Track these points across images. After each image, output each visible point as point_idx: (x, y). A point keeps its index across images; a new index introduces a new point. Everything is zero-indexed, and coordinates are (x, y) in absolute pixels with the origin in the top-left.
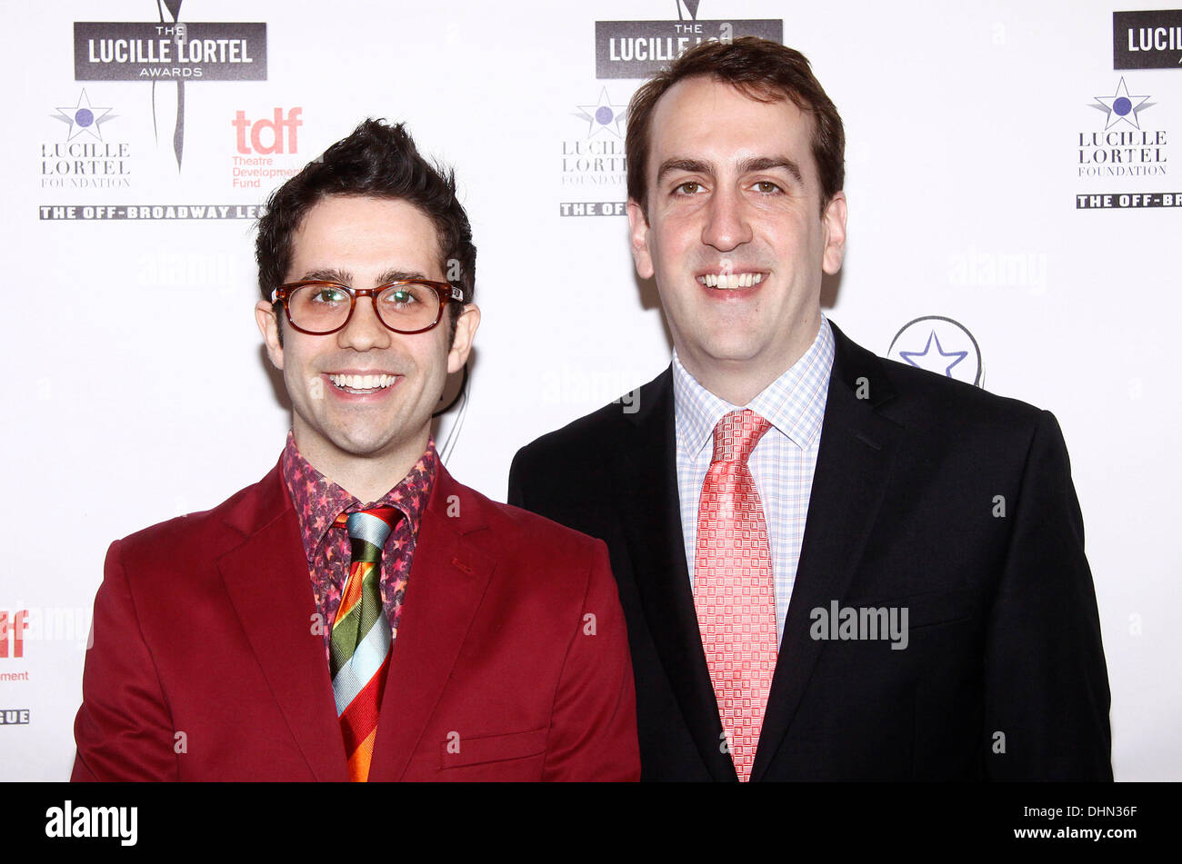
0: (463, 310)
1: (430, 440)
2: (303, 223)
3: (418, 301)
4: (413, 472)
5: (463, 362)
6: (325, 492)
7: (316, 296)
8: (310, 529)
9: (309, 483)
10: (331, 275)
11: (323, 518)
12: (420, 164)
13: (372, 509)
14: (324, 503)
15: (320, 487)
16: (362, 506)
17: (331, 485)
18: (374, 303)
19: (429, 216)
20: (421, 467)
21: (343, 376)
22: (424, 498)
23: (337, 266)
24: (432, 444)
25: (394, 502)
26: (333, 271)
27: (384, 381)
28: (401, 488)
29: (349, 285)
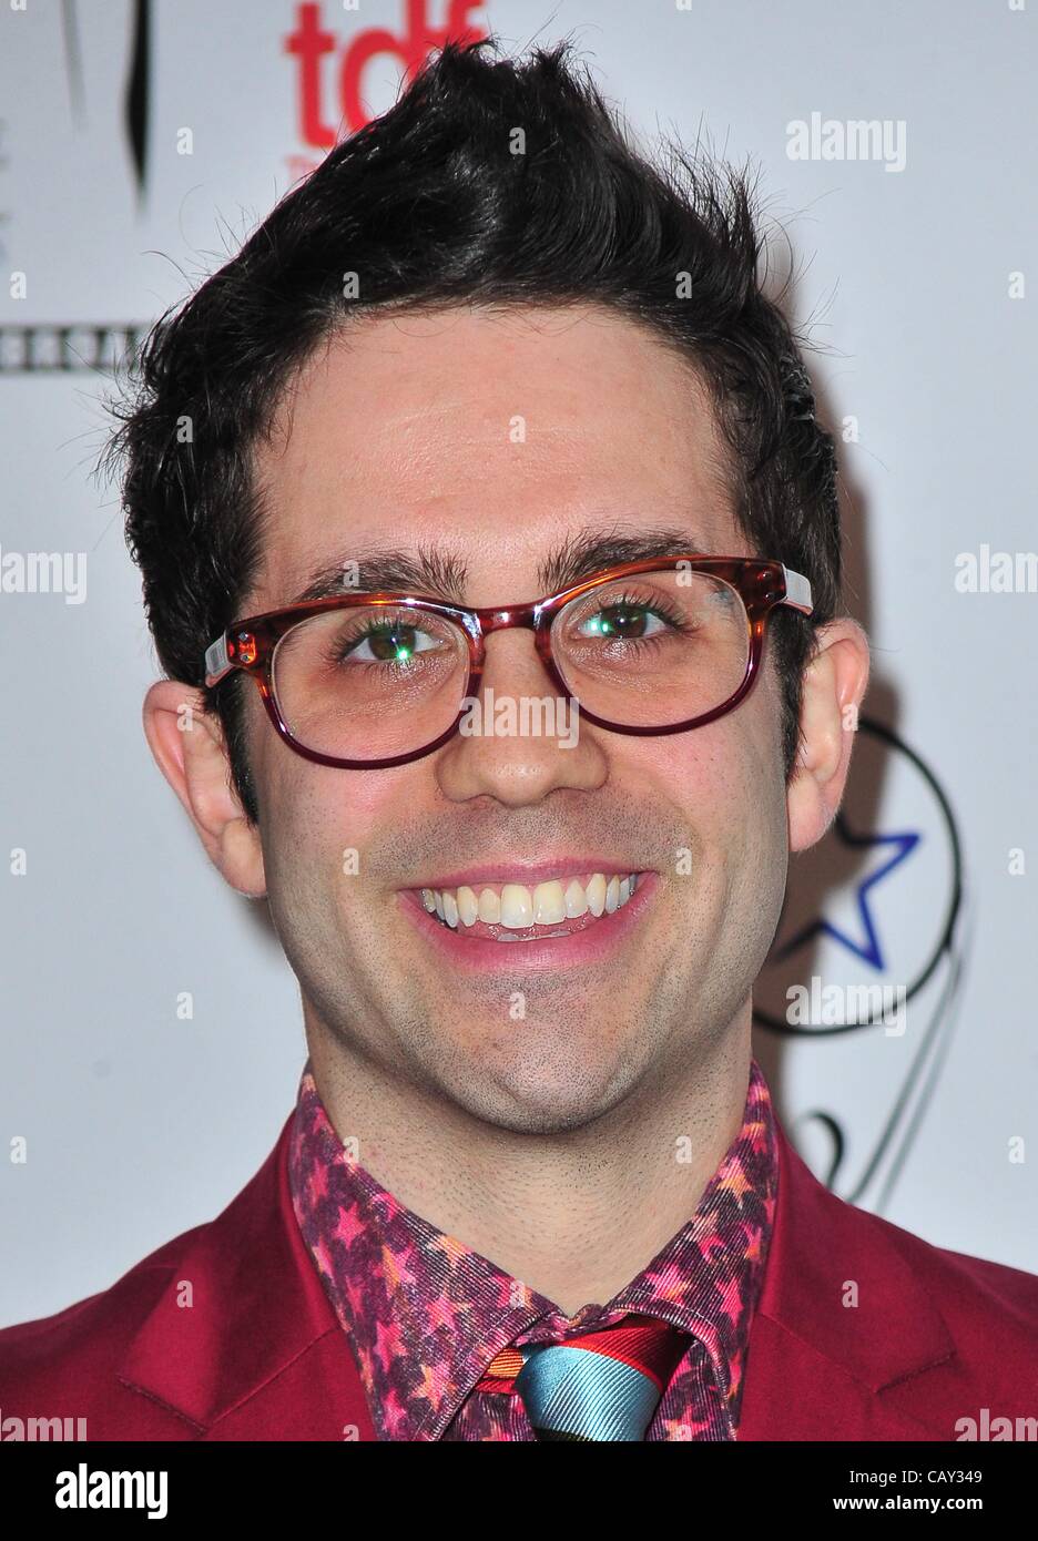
0: (815, 639)
1: (753, 1080)
2: (282, 413)
3: (679, 629)
4: (713, 1196)
5: (833, 812)
6: (445, 1284)
7: (354, 645)
8: (402, 1401)
9: (388, 1253)
10: (395, 570)
11: (444, 1367)
12: (635, 180)
13: (594, 1328)
14: (445, 1319)
15: (430, 1266)
16: (564, 1323)
17: (462, 1262)
18: (542, 648)
19: (679, 348)
20: (735, 1180)
21: (466, 893)
22: (751, 1280)
23: (411, 541)
24: (761, 1093)
25: (665, 1306)
26: (399, 559)
27: (598, 895)
28: (680, 1255)
29: (454, 597)
